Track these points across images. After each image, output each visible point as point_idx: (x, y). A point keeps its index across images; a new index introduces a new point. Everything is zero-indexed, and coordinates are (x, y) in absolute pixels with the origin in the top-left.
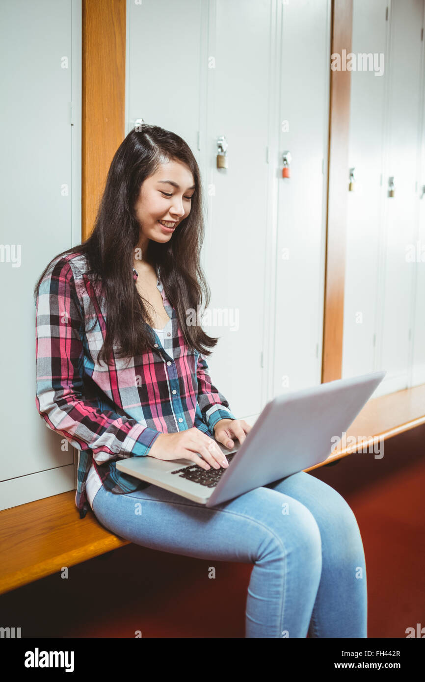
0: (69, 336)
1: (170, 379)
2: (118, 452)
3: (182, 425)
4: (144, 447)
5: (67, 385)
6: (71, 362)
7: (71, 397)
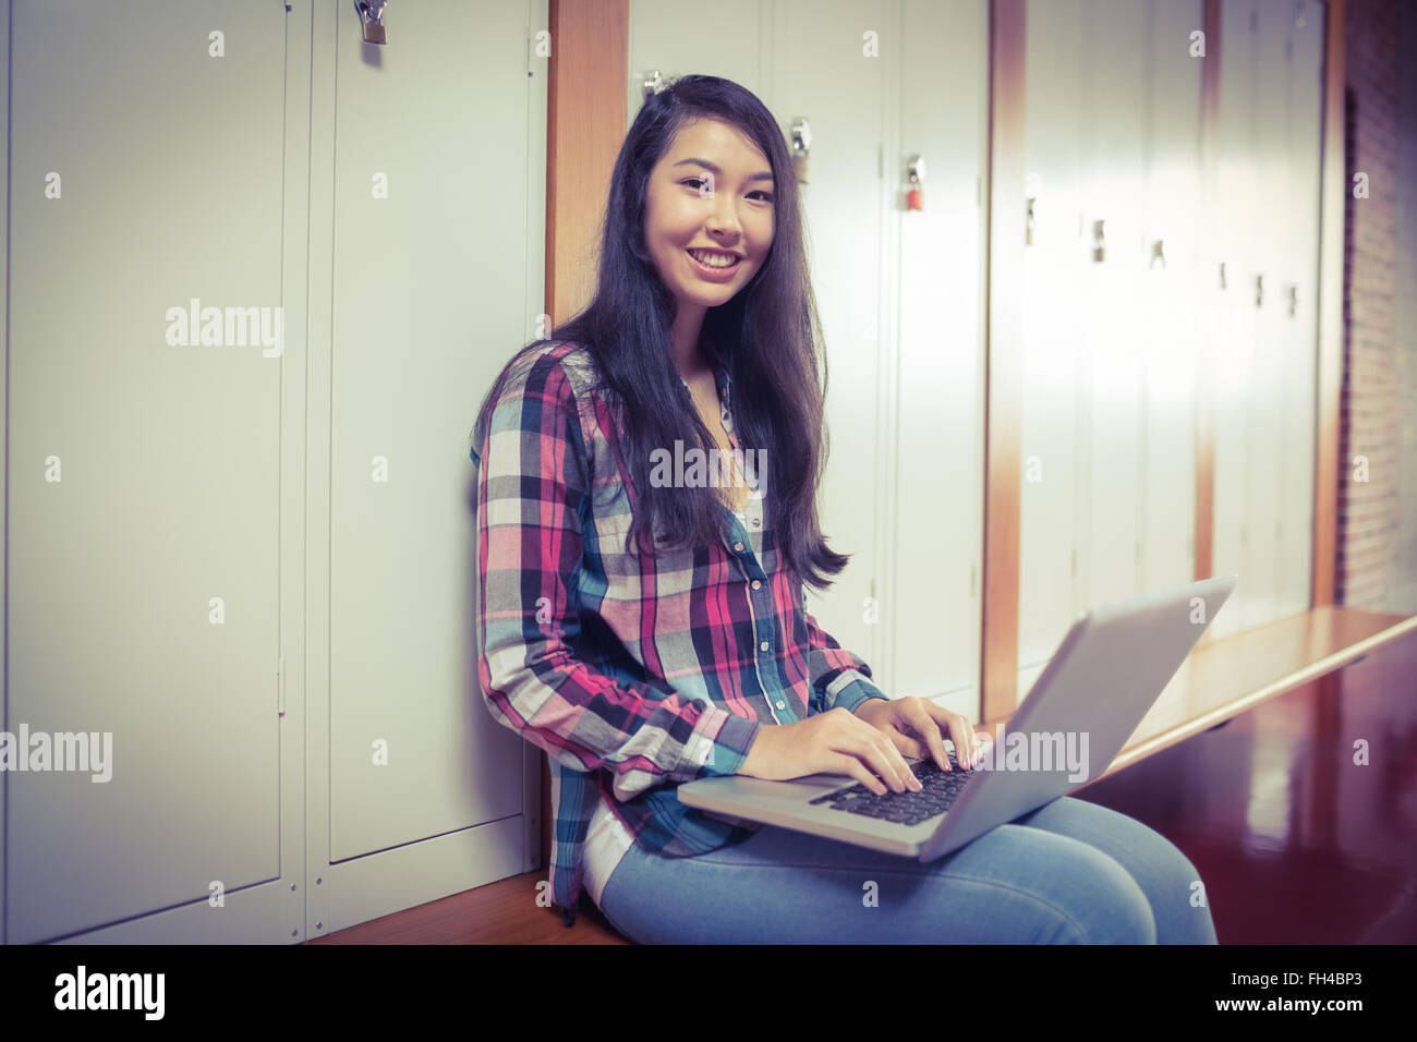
0: (559, 524)
1: (759, 618)
2: (672, 769)
3: (784, 714)
4: (732, 754)
5: (552, 631)
6: (563, 580)
7: (559, 656)
